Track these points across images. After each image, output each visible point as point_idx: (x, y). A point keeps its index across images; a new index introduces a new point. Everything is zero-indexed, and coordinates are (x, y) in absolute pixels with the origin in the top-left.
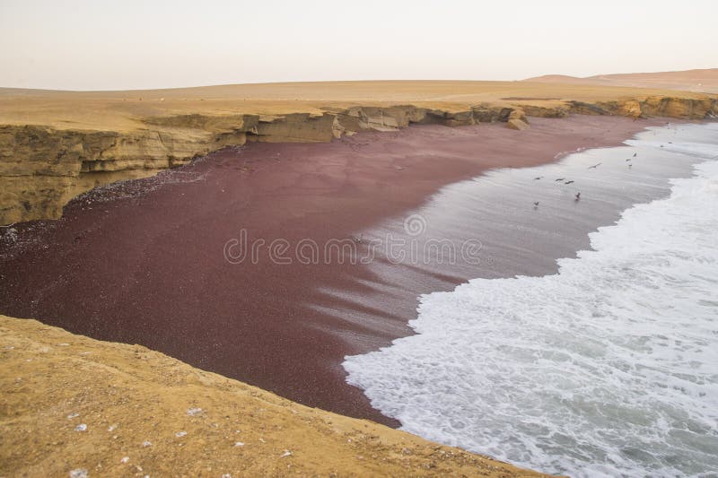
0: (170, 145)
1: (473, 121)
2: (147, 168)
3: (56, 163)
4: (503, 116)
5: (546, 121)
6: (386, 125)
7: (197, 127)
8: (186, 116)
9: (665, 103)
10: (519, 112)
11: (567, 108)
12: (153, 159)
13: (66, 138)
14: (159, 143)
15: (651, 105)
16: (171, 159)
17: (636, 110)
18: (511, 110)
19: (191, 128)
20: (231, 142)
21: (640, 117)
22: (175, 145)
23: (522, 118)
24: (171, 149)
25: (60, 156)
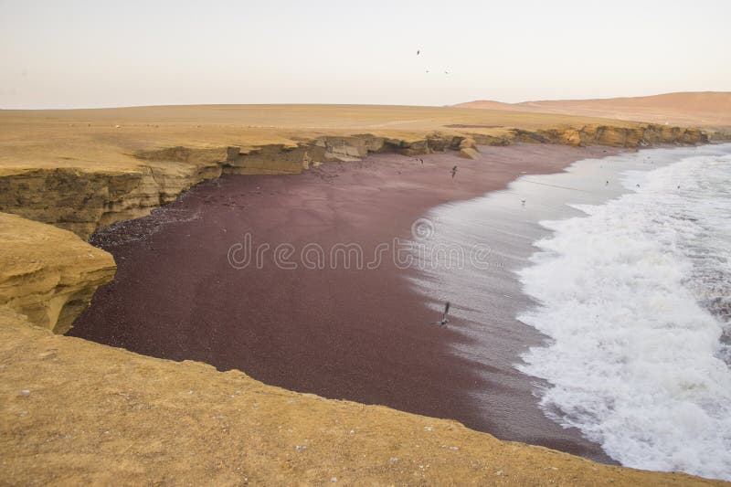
0: (161, 180)
1: (427, 150)
2: (142, 207)
3: (80, 209)
4: (455, 145)
5: (493, 149)
6: (349, 154)
7: (180, 160)
8: (171, 149)
9: (600, 131)
10: (470, 140)
11: (512, 136)
12: (147, 197)
13: (94, 181)
14: (151, 180)
15: (587, 134)
16: (162, 195)
17: (576, 138)
18: (461, 139)
19: (175, 161)
20: (209, 175)
21: (579, 145)
22: (167, 181)
23: (473, 147)
24: (162, 185)
25: (85, 201)
